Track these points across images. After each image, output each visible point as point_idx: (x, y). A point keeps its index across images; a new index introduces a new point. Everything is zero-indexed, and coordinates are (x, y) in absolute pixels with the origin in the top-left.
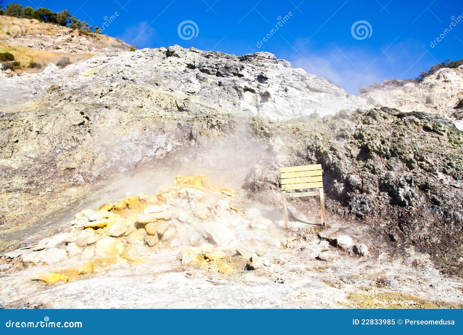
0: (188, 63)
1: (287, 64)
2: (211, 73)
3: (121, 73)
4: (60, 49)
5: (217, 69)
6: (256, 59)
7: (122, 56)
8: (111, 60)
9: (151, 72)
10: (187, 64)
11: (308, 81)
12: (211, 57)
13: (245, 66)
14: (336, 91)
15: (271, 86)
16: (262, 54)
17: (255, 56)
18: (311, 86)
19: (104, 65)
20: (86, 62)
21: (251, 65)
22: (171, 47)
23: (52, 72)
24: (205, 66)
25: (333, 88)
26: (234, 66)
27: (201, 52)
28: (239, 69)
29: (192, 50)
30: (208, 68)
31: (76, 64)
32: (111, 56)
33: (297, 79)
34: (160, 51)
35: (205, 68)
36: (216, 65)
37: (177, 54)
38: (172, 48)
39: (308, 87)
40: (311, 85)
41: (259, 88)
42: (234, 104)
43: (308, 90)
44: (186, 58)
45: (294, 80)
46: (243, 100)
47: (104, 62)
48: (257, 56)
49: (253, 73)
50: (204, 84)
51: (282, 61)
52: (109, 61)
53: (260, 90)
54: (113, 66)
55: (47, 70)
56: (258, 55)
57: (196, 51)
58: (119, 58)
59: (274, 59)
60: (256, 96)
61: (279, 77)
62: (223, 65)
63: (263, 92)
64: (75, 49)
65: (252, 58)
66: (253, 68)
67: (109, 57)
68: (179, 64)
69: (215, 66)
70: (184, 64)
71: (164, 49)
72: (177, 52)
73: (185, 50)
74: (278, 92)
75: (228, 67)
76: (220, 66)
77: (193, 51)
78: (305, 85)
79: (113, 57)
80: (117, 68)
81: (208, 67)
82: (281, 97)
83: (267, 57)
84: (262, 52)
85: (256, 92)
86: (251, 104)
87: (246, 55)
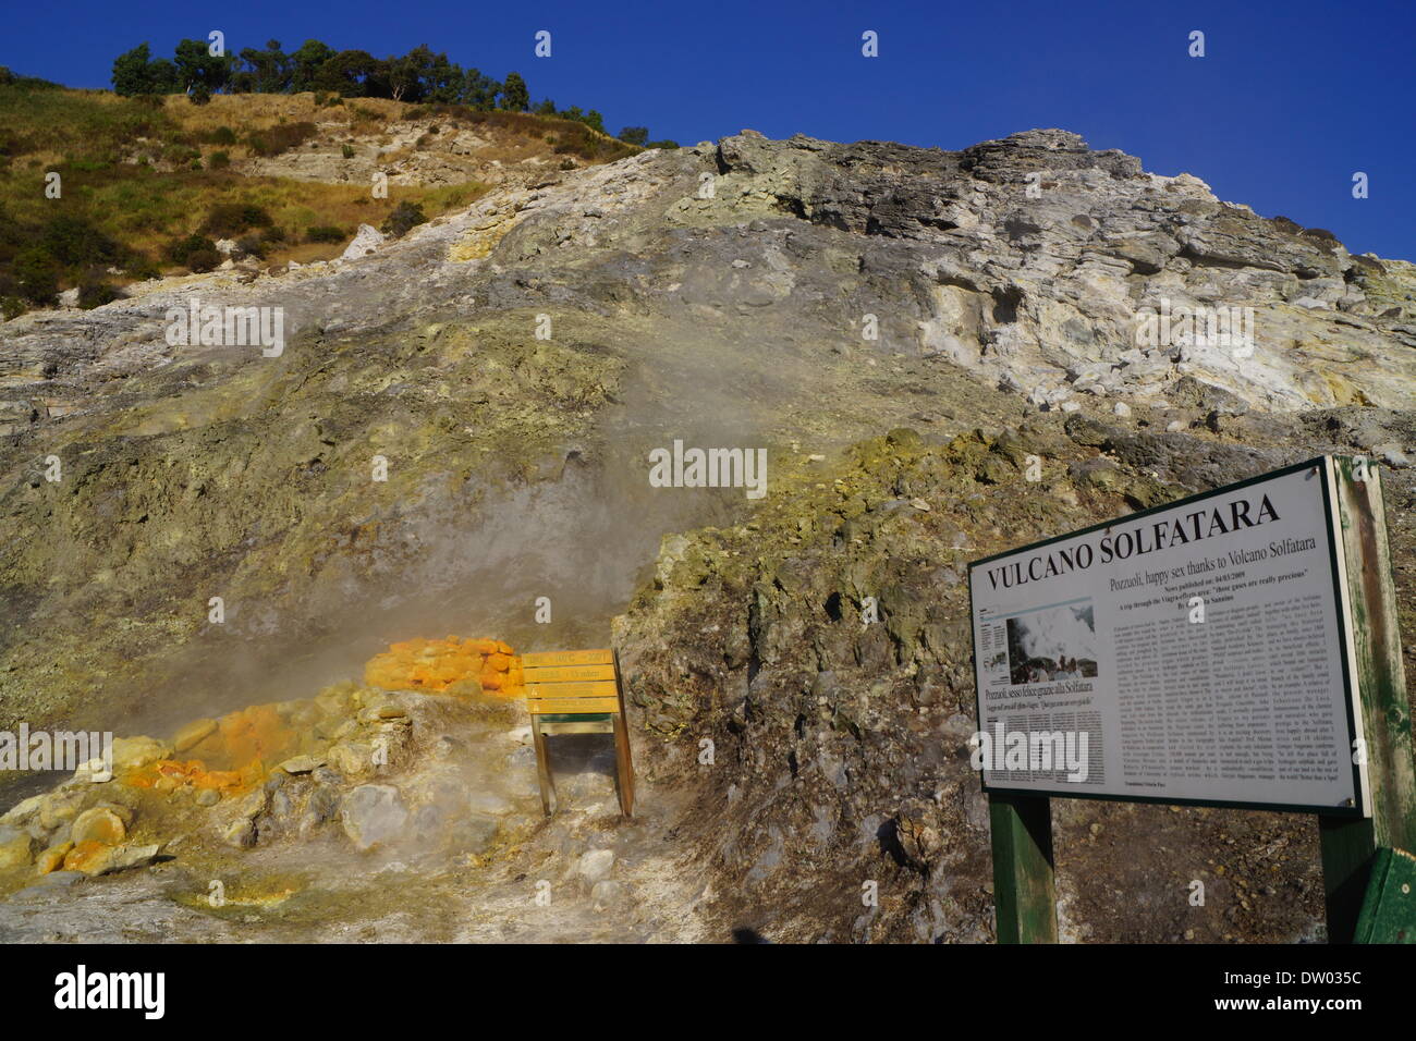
0: (779, 192)
1: (1126, 166)
2: (850, 223)
3: (567, 242)
4: (399, 173)
5: (869, 207)
6: (1013, 157)
7: (574, 182)
8: (541, 202)
9: (646, 238)
10: (777, 197)
11: (1187, 230)
12: (858, 164)
13: (961, 192)
14: (1298, 261)
15: (1028, 265)
16: (1034, 137)
17: (1008, 147)
18: (1201, 247)
19: (520, 217)
20: (465, 215)
21: (982, 185)
22: (729, 141)
23: (369, 252)
24: (829, 201)
25: (1289, 247)
26: (922, 195)
27: (827, 146)
28: (938, 202)
29: (798, 142)
30: (839, 208)
31: (438, 223)
32: (538, 188)
33: (1147, 225)
34: (697, 153)
35: (830, 207)
36: (866, 194)
37: (747, 164)
38: (730, 144)
39: (1187, 252)
40: (1197, 244)
41: (989, 273)
42: (900, 337)
43: (1186, 264)
44: (773, 177)
45: (1137, 229)
46: (932, 322)
47: (518, 208)
48: (1016, 145)
49: (989, 213)
50: (807, 268)
51: (1109, 154)
52: (533, 204)
53: (994, 281)
54: (542, 223)
55: (356, 249)
56: (1020, 142)
57: (812, 146)
58: (565, 192)
59: (1079, 152)
60: (979, 301)
61: (1082, 221)
62: (887, 193)
63: (1001, 286)
64: (439, 172)
65: (996, 155)
66: (989, 194)
67: (533, 193)
68: (748, 199)
69: (861, 199)
70: (764, 195)
71: (709, 148)
72: (747, 156)
73: (774, 146)
74: (1051, 284)
75: (904, 200)
76: (877, 198)
77: (802, 147)
78: (1175, 247)
79: (548, 190)
80: (553, 228)
81: (839, 202)
82: (1061, 301)
83: (1053, 146)
84: (1035, 132)
85: (980, 286)
86: (956, 333)
87: (978, 144)
